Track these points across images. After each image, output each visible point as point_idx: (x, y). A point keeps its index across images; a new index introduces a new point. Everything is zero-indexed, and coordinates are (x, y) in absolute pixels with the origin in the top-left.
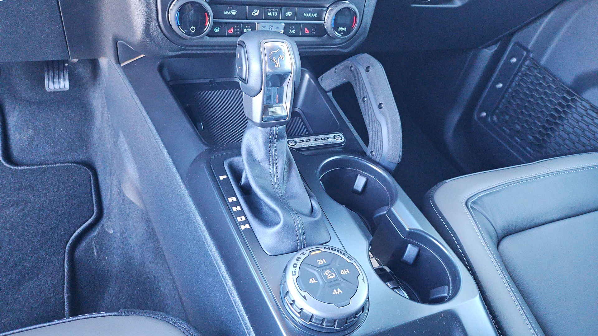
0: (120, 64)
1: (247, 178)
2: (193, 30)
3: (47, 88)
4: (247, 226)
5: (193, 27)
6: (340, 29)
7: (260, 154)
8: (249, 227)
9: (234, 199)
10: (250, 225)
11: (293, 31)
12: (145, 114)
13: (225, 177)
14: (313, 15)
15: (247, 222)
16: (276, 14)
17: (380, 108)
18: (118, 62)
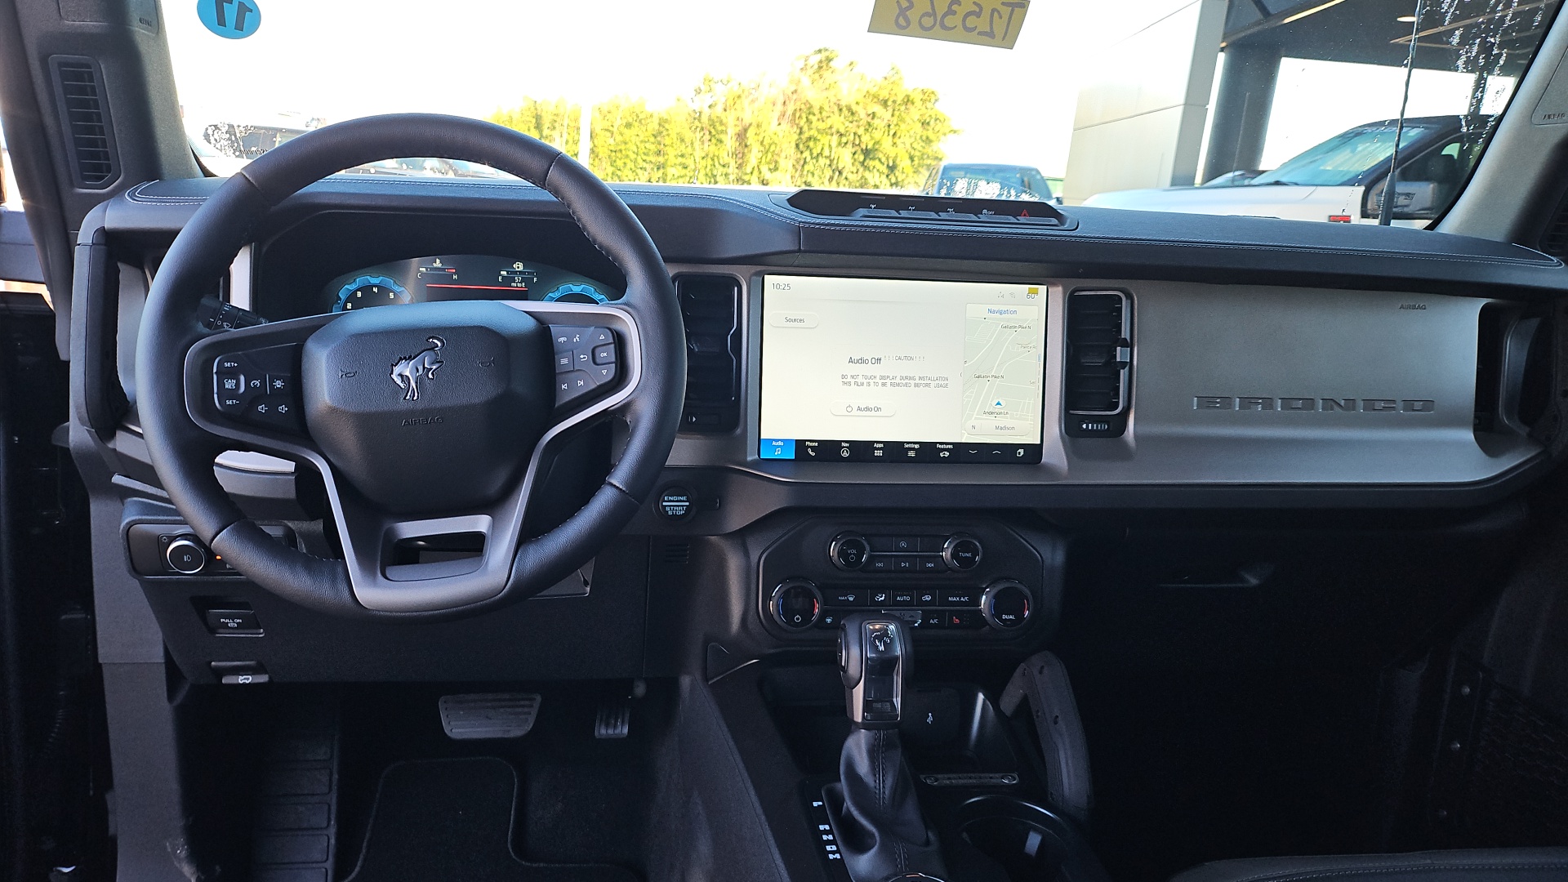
0: (708, 681)
1: (848, 808)
2: (798, 619)
3: (596, 733)
4: (838, 856)
5: (798, 616)
6: (1004, 617)
7: (863, 766)
8: (839, 857)
9: (827, 827)
10: (841, 855)
11: (935, 621)
12: (731, 743)
13: (821, 803)
14: (962, 599)
15: (838, 851)
16: (908, 598)
17: (1056, 723)
18: (706, 679)
